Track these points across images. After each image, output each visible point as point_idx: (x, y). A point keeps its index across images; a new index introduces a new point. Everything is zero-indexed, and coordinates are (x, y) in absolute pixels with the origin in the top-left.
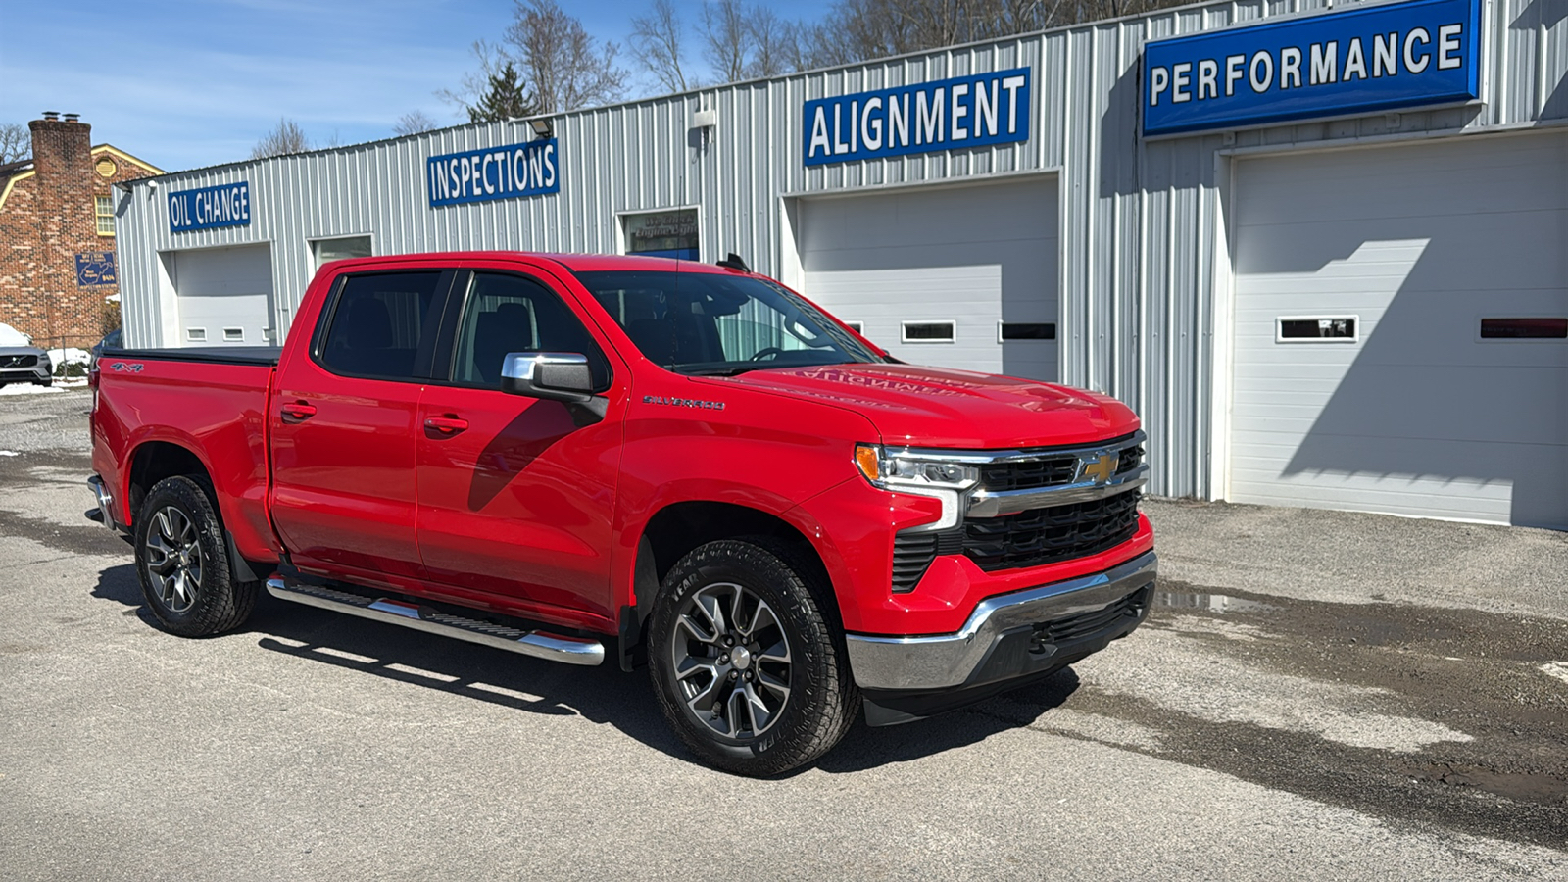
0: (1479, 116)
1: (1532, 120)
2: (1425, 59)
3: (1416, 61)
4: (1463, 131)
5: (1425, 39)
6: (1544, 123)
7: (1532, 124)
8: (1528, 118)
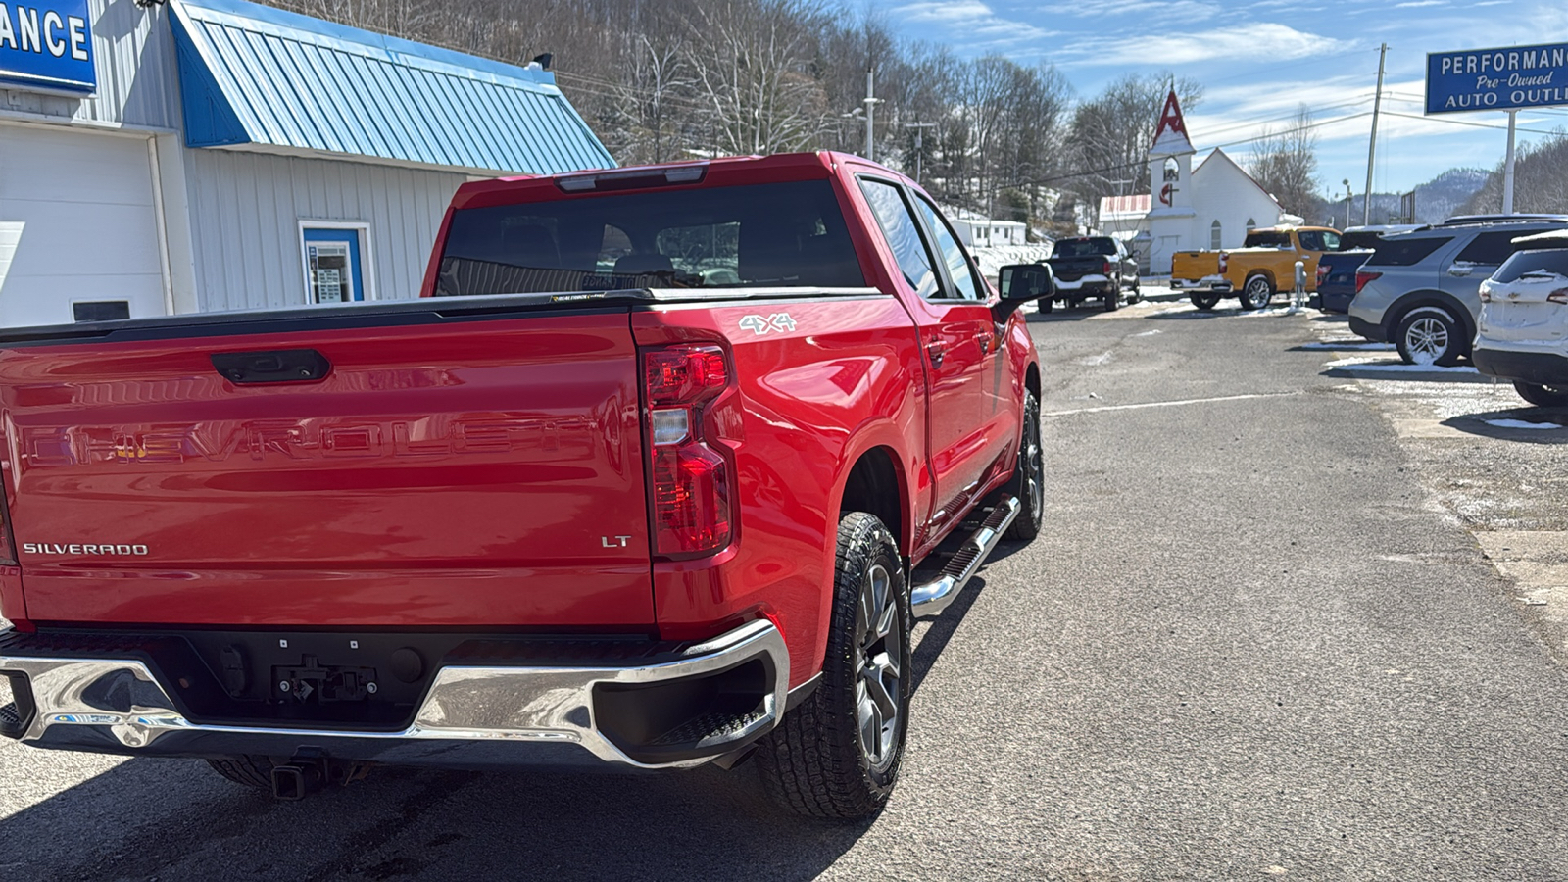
0: (80, 108)
1: (117, 120)
2: (62, 44)
3: (57, 45)
4: (73, 122)
5: (60, 26)
6: (127, 126)
7: (118, 125)
8: (113, 119)
